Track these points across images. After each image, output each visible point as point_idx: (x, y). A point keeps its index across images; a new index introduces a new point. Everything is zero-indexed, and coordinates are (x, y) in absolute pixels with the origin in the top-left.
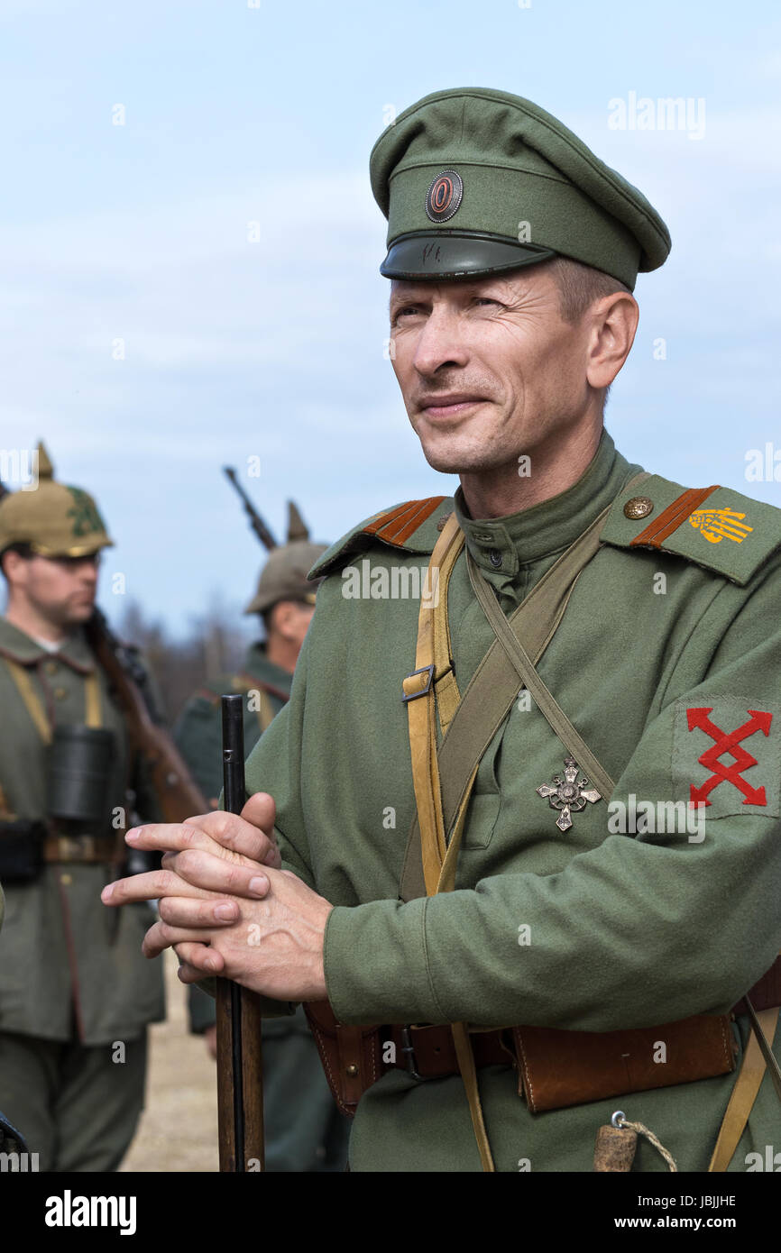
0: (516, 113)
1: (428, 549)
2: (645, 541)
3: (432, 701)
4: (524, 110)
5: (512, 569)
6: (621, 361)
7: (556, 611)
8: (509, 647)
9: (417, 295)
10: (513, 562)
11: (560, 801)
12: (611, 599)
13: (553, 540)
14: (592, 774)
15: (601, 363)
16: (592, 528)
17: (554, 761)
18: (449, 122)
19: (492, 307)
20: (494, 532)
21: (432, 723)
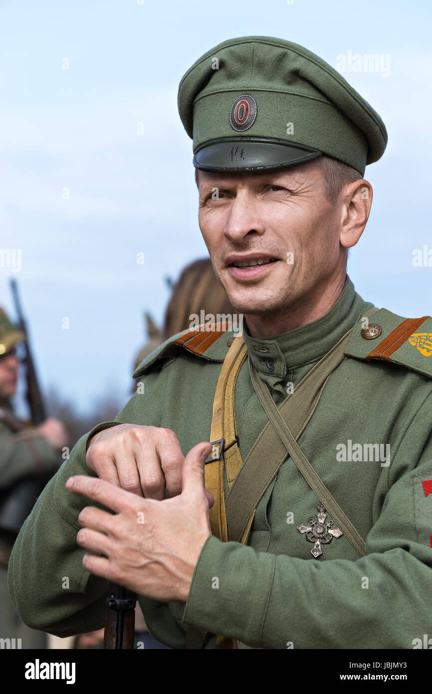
0: (292, 55)
1: (220, 359)
2: (378, 355)
3: (222, 464)
4: (298, 52)
5: (282, 373)
6: (362, 228)
7: (312, 402)
8: (278, 427)
9: (227, 184)
10: (283, 368)
11: (314, 536)
12: (351, 394)
13: (312, 353)
14: (336, 517)
15: (349, 229)
16: (338, 345)
17: (310, 508)
18: (243, 60)
19: (280, 192)
20: (270, 346)
21: (222, 480)
